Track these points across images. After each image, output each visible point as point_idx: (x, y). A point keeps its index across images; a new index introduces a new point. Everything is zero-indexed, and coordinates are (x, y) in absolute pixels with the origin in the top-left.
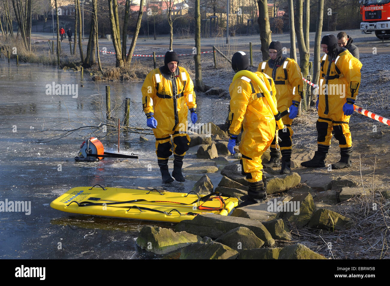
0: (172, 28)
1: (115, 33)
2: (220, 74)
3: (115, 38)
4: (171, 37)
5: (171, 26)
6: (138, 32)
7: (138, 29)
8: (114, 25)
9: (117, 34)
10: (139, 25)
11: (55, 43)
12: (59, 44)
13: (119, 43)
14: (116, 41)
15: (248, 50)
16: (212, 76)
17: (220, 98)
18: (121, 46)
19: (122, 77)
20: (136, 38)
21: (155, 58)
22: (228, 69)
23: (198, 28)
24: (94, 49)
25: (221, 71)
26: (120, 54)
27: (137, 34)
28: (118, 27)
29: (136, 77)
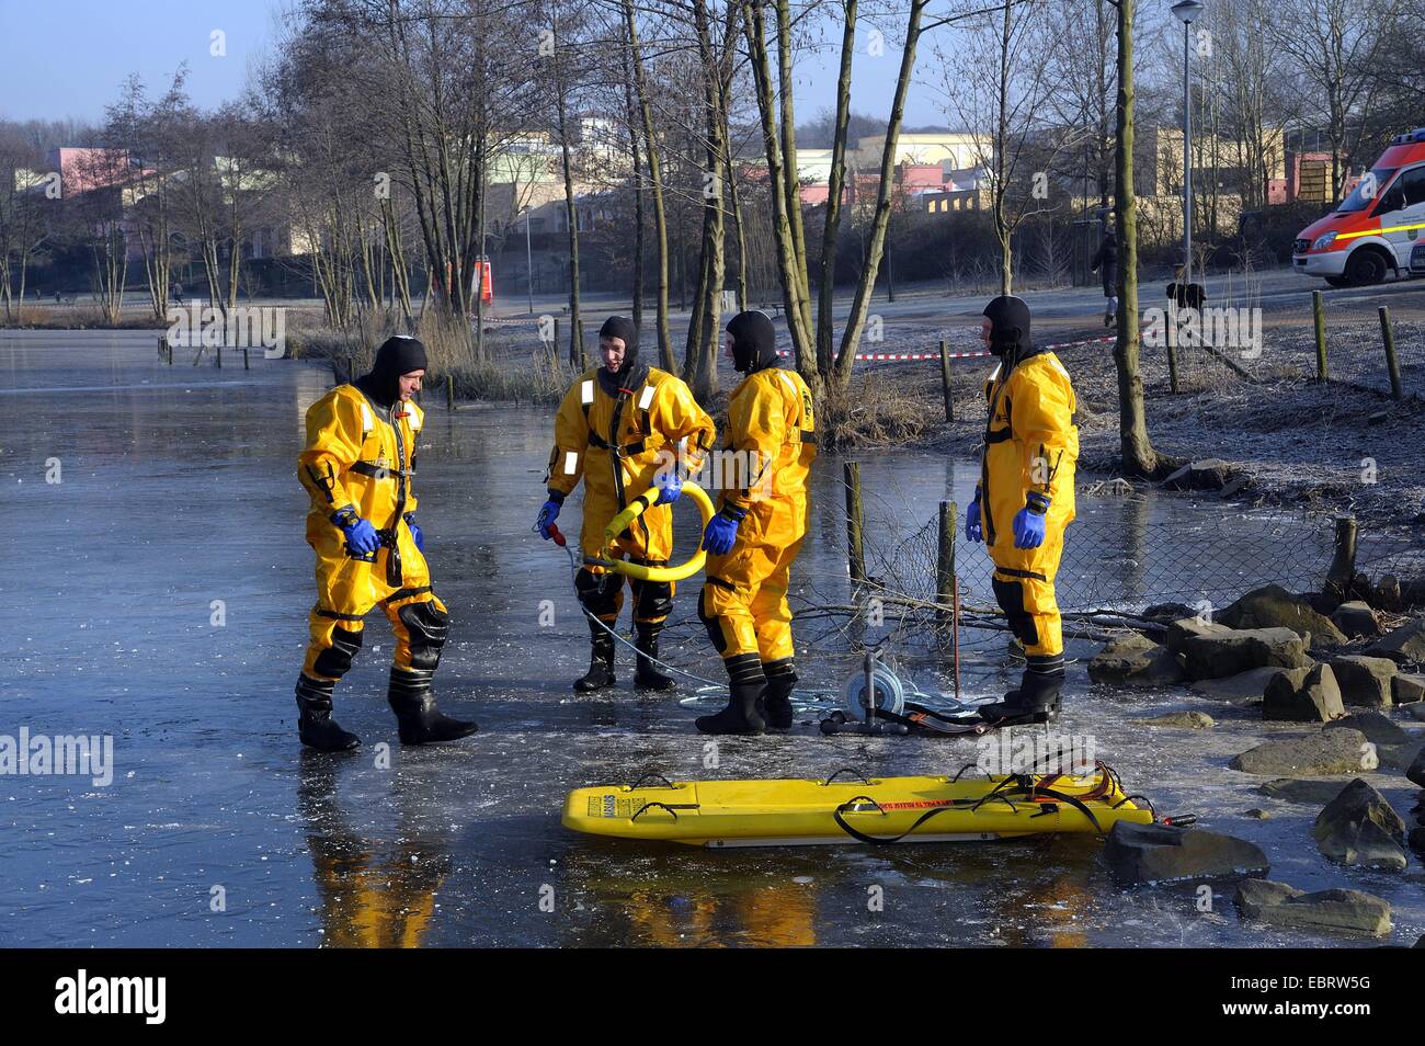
0: (1010, 253)
1: (793, 280)
2: (1200, 411)
3: (794, 297)
4: (1004, 286)
5: (1006, 244)
6: (873, 274)
7: (875, 262)
8: (790, 254)
9: (799, 283)
10: (878, 249)
11: (566, 326)
12: (577, 330)
13: (807, 315)
14: (796, 309)
15: (1307, 321)
16: (1167, 421)
17: (1228, 499)
18: (812, 327)
19: (830, 434)
20: (868, 294)
21: (947, 362)
22: (1229, 394)
23: (1127, 246)
24: (712, 340)
25: (1204, 403)
26: (809, 355)
27: (871, 282)
28: (803, 259)
29: (880, 432)
